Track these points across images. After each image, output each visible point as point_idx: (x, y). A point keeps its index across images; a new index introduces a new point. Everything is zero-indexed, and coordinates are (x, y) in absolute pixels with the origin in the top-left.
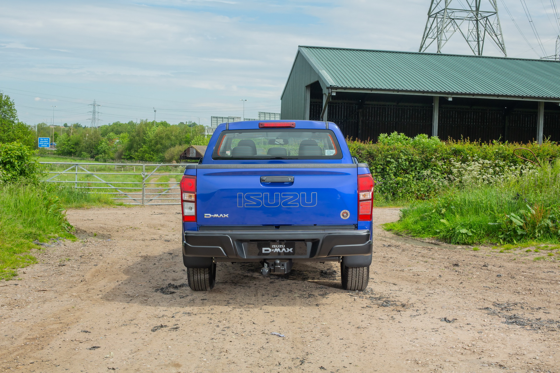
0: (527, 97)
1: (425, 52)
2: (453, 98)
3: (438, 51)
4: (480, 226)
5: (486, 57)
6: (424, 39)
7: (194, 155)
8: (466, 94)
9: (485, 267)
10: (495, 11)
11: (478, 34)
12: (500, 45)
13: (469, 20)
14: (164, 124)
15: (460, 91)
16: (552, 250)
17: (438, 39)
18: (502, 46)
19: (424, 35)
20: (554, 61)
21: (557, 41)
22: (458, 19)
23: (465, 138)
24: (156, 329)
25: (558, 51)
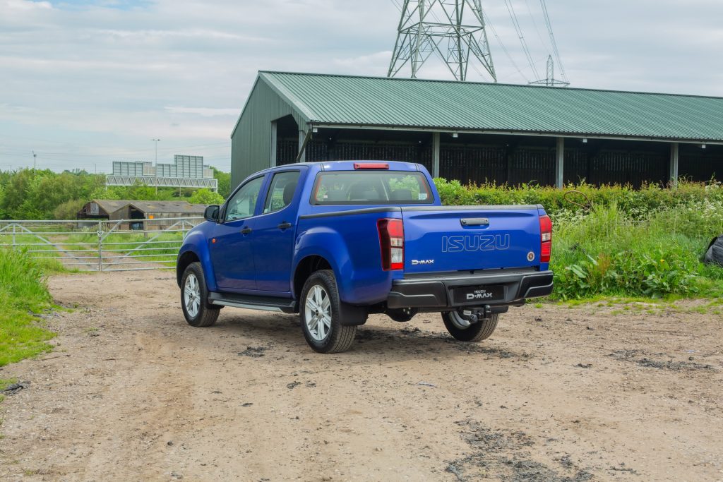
0: (545, 132)
1: (395, 77)
2: (459, 134)
3: (413, 75)
6: (394, 60)
7: (97, 213)
8: (474, 129)
9: (569, 322)
10: (481, 26)
11: (460, 54)
12: (488, 68)
13: (450, 36)
14: (48, 172)
15: (467, 126)
16: (627, 303)
17: (412, 60)
18: (491, 69)
19: (393, 56)
21: (548, 62)
22: (435, 35)
23: (491, 181)
24: (292, 386)
25: (550, 74)
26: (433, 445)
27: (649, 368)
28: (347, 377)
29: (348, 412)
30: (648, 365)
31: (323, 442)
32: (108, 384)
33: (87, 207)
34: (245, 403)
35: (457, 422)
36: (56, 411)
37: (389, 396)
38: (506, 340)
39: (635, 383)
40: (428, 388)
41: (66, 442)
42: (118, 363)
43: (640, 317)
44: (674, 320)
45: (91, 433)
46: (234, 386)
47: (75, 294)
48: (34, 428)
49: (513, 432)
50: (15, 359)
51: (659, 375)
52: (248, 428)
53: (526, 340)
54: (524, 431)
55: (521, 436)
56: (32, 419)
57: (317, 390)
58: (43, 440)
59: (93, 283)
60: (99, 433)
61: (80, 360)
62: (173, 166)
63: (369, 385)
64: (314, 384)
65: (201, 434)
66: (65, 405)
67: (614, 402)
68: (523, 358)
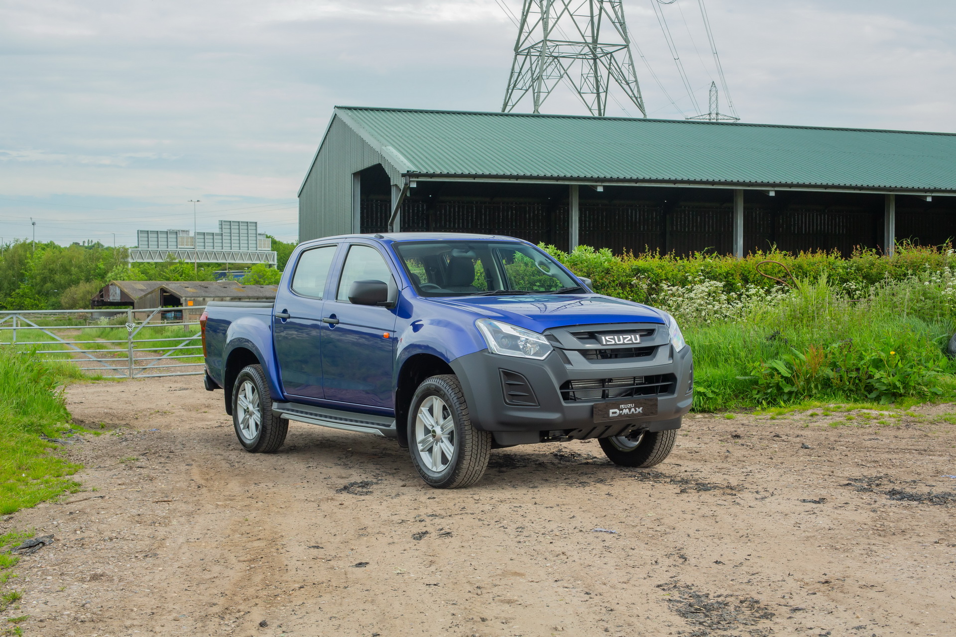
0: (719, 183)
1: (512, 112)
3: (536, 110)
4: (725, 383)
5: (610, 119)
6: (510, 91)
7: (118, 298)
8: (625, 180)
9: (778, 438)
10: (625, 43)
11: (597, 81)
12: (634, 99)
13: (583, 58)
14: (51, 245)
15: (615, 176)
16: (849, 411)
17: (534, 90)
18: (639, 100)
19: (509, 85)
20: (708, 123)
21: (710, 91)
22: (564, 57)
23: (653, 249)
24: (420, 536)
25: (714, 106)
26: (634, 620)
27: (905, 503)
28: (493, 522)
29: (504, 574)
30: (901, 499)
31: (480, 620)
32: (163, 537)
33: (104, 292)
34: (358, 562)
35: (659, 586)
36: (95, 577)
37: (558, 550)
38: (698, 466)
39: (892, 525)
40: (608, 537)
41: (116, 624)
42: (172, 506)
43: (870, 430)
44: (918, 433)
45: (149, 611)
46: (338, 538)
47: (102, 411)
48: (67, 603)
49: (742, 598)
50: (29, 502)
51: (922, 513)
52: (370, 599)
53: (725, 465)
54: (756, 597)
55: (753, 604)
56: (62, 591)
57: (454, 542)
58: (82, 621)
59: (123, 395)
60: (160, 610)
61: (119, 503)
62: (217, 234)
63: (525, 533)
64: (449, 533)
65: (304, 610)
66: (109, 569)
67: (870, 552)
68: (729, 491)
